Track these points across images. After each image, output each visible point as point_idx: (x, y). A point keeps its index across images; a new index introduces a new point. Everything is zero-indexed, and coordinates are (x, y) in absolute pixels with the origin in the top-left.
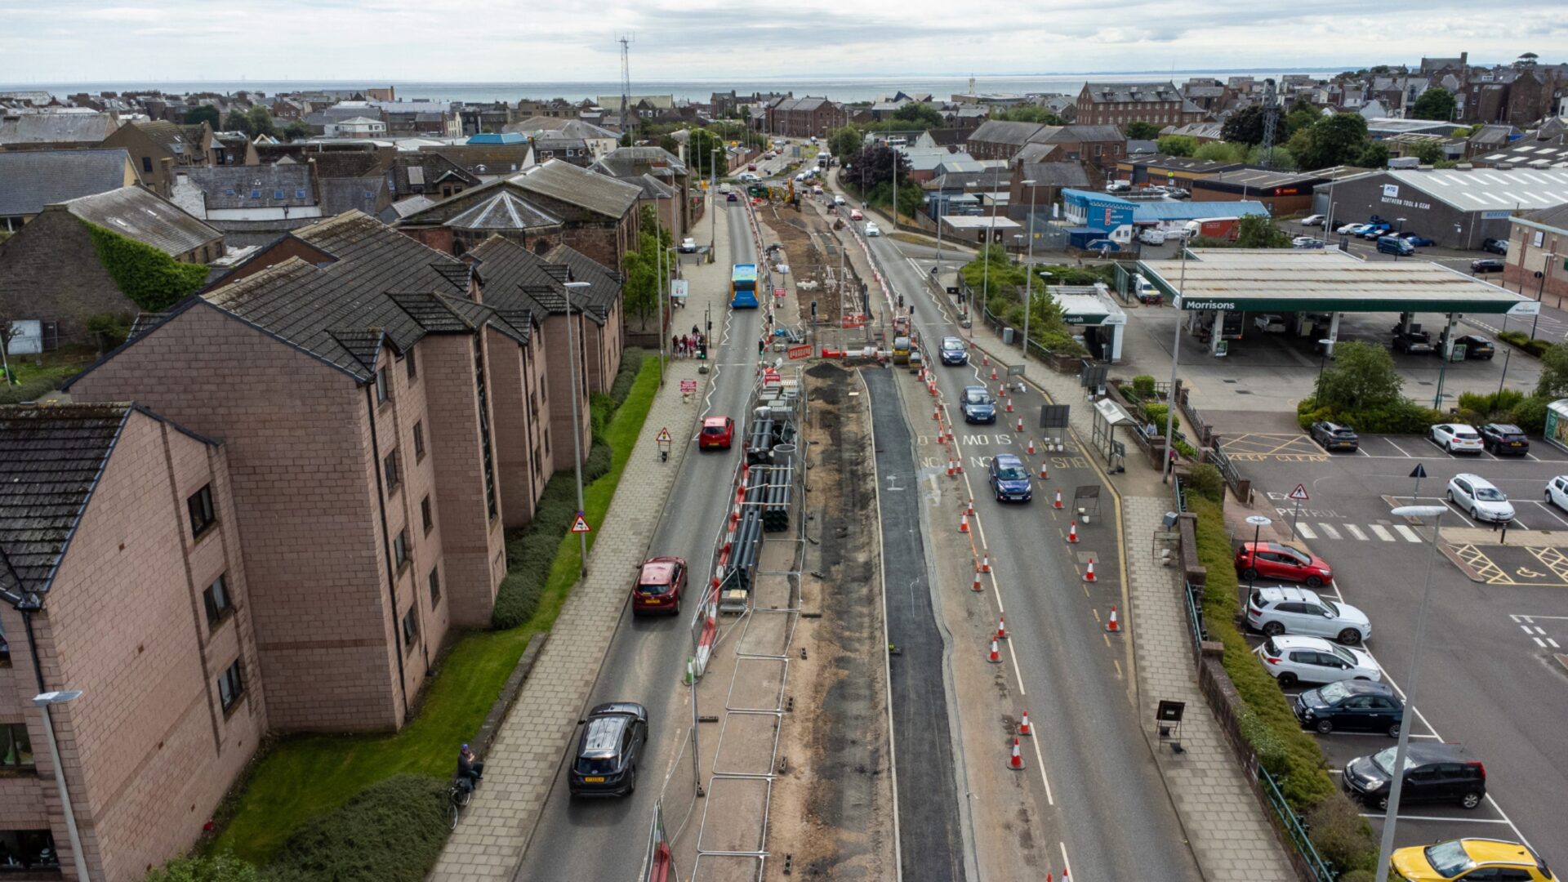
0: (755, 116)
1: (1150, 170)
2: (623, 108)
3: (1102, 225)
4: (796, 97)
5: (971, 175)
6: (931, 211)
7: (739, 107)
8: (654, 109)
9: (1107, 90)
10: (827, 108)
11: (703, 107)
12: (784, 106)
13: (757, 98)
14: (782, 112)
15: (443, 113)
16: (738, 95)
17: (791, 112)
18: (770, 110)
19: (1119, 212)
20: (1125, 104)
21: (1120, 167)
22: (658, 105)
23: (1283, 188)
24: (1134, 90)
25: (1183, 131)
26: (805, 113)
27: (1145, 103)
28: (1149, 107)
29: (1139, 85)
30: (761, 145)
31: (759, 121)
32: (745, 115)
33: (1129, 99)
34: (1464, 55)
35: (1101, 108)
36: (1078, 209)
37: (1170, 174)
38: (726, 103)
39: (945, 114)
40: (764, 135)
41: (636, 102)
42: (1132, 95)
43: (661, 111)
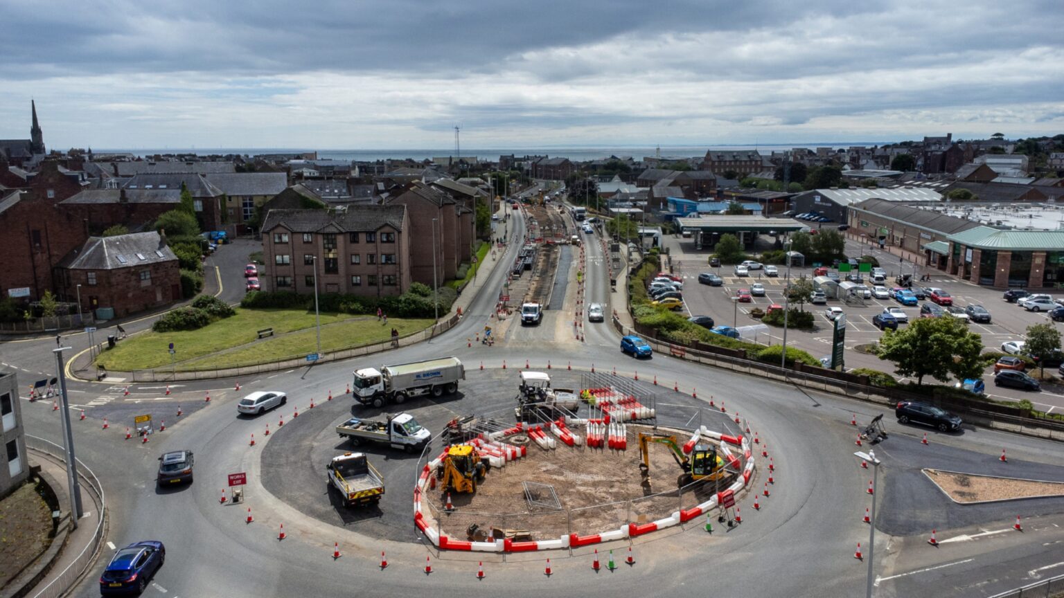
0: (526, 168)
1: (725, 193)
2: (450, 163)
3: (682, 212)
4: (550, 158)
5: (632, 194)
6: (606, 208)
7: (516, 164)
8: (467, 164)
9: (720, 154)
10: (566, 164)
11: (495, 164)
12: (542, 163)
13: (528, 158)
14: (541, 166)
15: (349, 166)
16: (515, 157)
17: (547, 166)
18: (535, 165)
19: (690, 206)
20: (730, 162)
21: (711, 191)
22: (470, 162)
23: (776, 199)
24: (735, 154)
25: (759, 176)
26: (554, 167)
27: (741, 161)
28: (743, 163)
29: (738, 152)
30: (528, 182)
31: (528, 171)
32: (520, 168)
33: (732, 159)
34: (950, 135)
35: (716, 164)
36: (672, 205)
37: (733, 194)
38: (508, 161)
39: (632, 167)
40: (530, 178)
41: (458, 160)
42: (734, 157)
43: (472, 165)
